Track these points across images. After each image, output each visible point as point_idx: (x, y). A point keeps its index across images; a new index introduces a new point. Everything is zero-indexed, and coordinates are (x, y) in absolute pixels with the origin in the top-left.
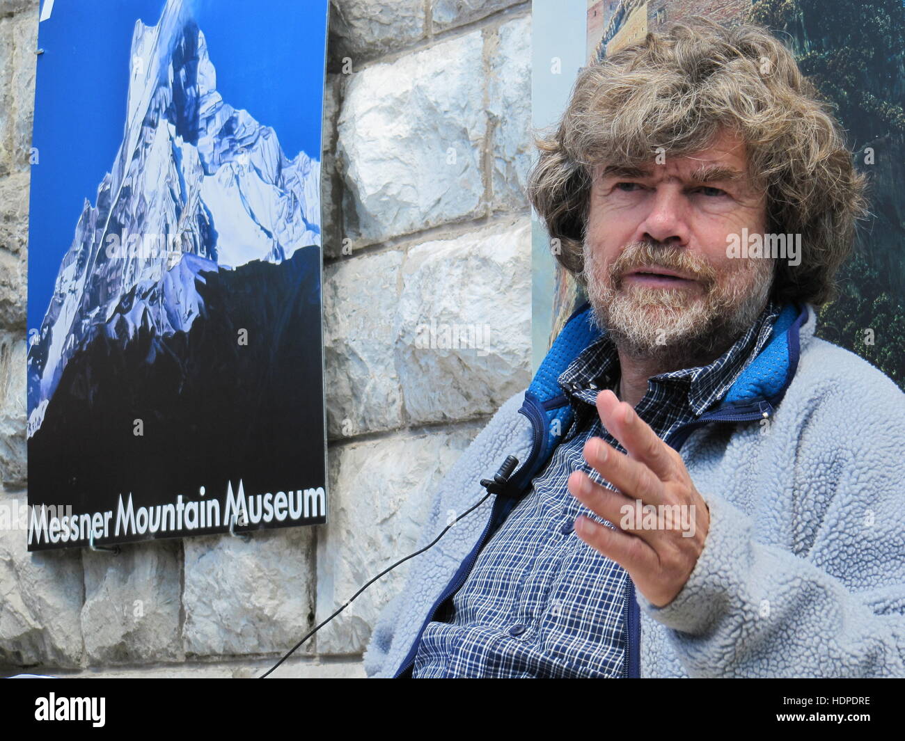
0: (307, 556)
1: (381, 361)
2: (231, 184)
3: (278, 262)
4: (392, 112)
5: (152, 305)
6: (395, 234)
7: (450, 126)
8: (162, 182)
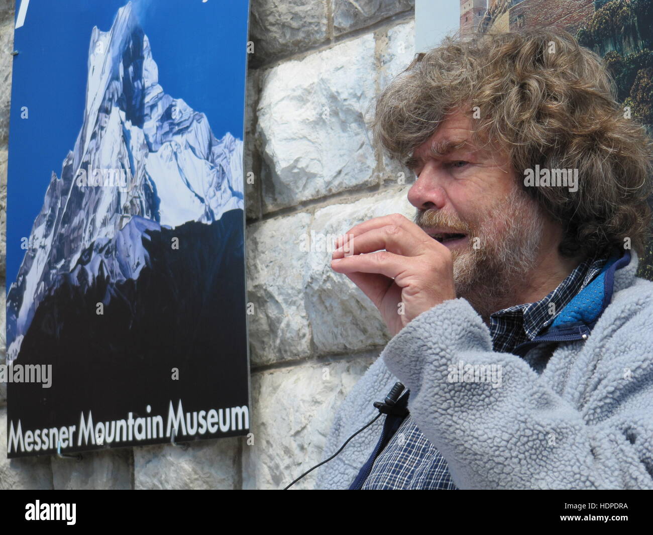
0: (234, 461)
1: (294, 303)
2: (171, 160)
3: (210, 223)
4: (302, 100)
5: (107, 258)
6: (304, 199)
7: (349, 111)
8: (115, 157)
